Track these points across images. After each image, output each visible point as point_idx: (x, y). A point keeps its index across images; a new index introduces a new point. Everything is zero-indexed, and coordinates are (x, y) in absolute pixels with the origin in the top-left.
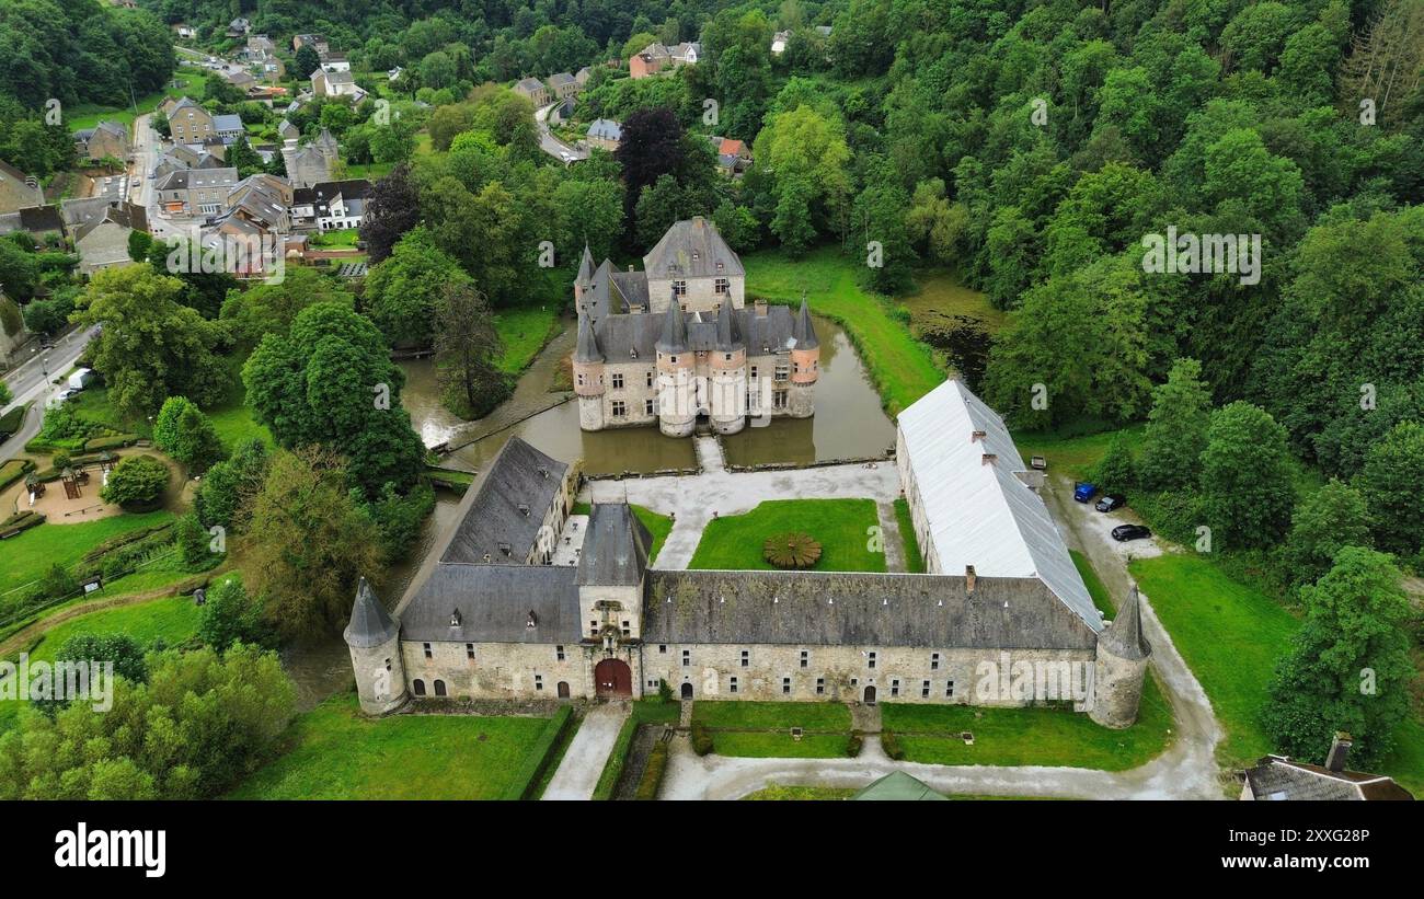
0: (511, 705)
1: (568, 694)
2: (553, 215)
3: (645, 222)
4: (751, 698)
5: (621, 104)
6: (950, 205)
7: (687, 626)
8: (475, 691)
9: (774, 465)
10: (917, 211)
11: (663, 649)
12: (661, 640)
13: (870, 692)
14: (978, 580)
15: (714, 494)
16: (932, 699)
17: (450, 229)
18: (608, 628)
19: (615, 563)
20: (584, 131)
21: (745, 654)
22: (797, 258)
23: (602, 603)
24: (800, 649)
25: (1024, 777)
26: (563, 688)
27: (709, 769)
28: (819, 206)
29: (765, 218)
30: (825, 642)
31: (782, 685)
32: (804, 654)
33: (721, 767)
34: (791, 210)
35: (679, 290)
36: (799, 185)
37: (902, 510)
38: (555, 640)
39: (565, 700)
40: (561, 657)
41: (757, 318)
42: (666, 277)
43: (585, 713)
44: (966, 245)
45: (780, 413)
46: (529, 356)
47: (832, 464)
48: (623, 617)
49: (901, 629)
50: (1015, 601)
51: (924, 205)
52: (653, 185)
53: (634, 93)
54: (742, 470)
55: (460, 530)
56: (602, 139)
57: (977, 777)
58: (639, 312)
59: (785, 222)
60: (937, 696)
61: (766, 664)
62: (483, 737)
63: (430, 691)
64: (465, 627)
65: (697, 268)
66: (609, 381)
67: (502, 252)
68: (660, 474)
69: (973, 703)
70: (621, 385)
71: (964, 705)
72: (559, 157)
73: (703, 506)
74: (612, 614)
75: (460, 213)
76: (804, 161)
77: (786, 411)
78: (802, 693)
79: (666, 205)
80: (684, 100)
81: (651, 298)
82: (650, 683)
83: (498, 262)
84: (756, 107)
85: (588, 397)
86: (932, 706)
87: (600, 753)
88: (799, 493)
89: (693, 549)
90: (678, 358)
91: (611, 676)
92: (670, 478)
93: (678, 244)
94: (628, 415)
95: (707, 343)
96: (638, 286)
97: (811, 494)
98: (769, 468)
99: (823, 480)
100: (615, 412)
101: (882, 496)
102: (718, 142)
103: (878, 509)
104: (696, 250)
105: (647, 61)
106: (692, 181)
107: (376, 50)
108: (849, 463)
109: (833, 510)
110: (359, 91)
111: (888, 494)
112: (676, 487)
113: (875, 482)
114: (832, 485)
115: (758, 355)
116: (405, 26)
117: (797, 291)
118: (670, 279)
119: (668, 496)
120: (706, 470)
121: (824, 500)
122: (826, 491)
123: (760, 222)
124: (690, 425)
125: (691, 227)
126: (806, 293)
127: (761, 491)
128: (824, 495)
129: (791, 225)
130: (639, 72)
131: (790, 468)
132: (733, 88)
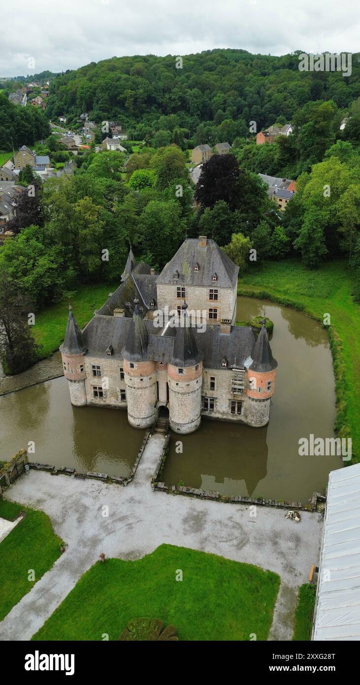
2: (134, 223)
9: (197, 491)
29: (293, 235)
34: (309, 233)
36: (318, 215)
41: (222, 334)
42: (170, 283)
45: (235, 419)
52: (212, 207)
53: (251, 153)
54: (164, 490)
59: (304, 241)
65: (196, 278)
66: (89, 370)
68: (91, 477)
70: (99, 374)
77: (241, 418)
81: (158, 298)
85: (72, 381)
88: (205, 540)
90: (135, 365)
92: (99, 483)
93: (185, 257)
94: (105, 398)
95: (164, 355)
96: (152, 286)
97: (216, 546)
98: (191, 495)
99: (238, 526)
100: (96, 394)
101: (292, 572)
102: (289, 184)
103: (279, 595)
104: (197, 264)
105: (266, 136)
106: (243, 207)
107: (141, 130)
108: (273, 506)
109: (229, 582)
110: (122, 149)
111: (299, 569)
112: (96, 498)
113: (291, 544)
114: (243, 536)
115: (216, 369)
116: (158, 118)
117: (302, 294)
118: (173, 284)
119: (81, 510)
120: (135, 480)
121: (226, 560)
122: (233, 545)
123: (289, 239)
124: (148, 419)
125: (197, 244)
126: (310, 296)
127: (170, 526)
128: (227, 552)
129: (309, 244)
130: (261, 141)
131: (212, 499)
132: (305, 149)
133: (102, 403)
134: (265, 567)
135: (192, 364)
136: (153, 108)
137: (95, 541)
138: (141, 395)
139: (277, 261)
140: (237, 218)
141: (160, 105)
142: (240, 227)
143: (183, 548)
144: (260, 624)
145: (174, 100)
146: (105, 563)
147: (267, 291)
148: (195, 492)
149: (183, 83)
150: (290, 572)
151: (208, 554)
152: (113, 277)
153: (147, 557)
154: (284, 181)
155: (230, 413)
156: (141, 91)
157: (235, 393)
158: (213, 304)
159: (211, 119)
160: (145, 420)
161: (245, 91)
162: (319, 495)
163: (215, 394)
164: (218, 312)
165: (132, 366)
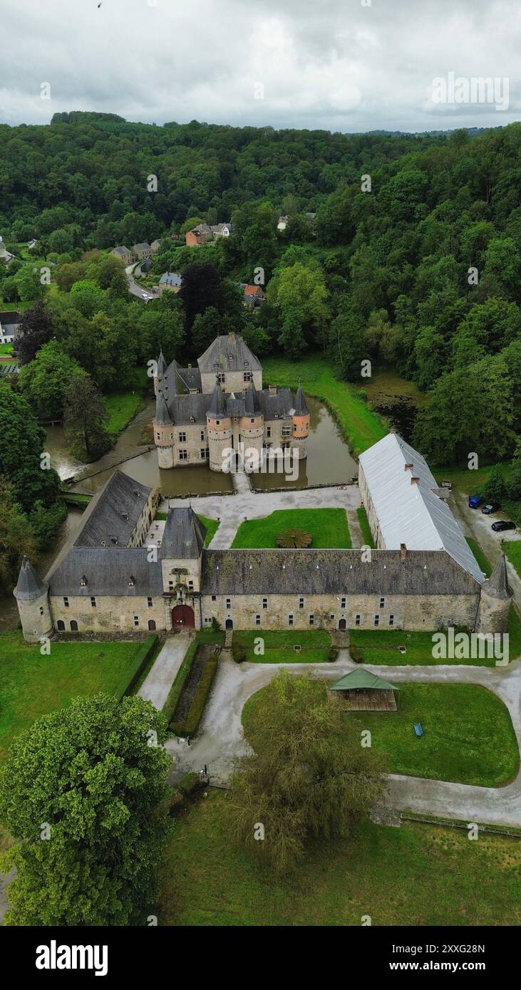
0: (119, 635)
1: (155, 628)
2: (138, 333)
3: (198, 337)
4: (269, 628)
5: (181, 263)
6: (391, 326)
7: (229, 583)
8: (96, 627)
9: (282, 488)
10: (371, 330)
11: (214, 598)
12: (213, 593)
13: (343, 623)
14: (408, 553)
15: (245, 506)
16: (380, 627)
17: (73, 342)
18: (180, 585)
19: (184, 545)
20: (157, 281)
21: (265, 600)
22: (295, 359)
23: (176, 570)
24: (299, 597)
25: (436, 672)
26: (152, 624)
27: (244, 671)
28: (308, 327)
29: (275, 335)
30: (314, 592)
31: (288, 619)
32: (302, 600)
33: (251, 670)
34: (291, 330)
35: (221, 379)
36: (295, 314)
37: (362, 514)
38: (146, 594)
39: (153, 631)
40: (150, 604)
41: (271, 396)
42: (212, 371)
43: (165, 639)
44: (403, 351)
46: (125, 423)
47: (318, 487)
48: (189, 578)
49: (360, 583)
50: (431, 565)
51: (375, 326)
52: (203, 314)
53: (189, 255)
54: (262, 492)
55: (85, 528)
56: (169, 286)
57: (408, 672)
58: (195, 393)
59: (287, 337)
60: (384, 625)
61: (278, 607)
62: (102, 655)
63: (68, 628)
64: (89, 587)
65: (231, 365)
66: (177, 437)
67: (106, 356)
68: (210, 495)
69: (405, 629)
70: (185, 440)
71: (400, 630)
72: (141, 297)
73: (237, 514)
74: (182, 577)
75: (79, 332)
76: (299, 298)
78: (301, 624)
79: (212, 326)
80: (221, 260)
81: (203, 385)
82: (206, 620)
83: (104, 363)
84: (268, 265)
85: (163, 447)
86: (381, 631)
87: (176, 662)
88: (297, 505)
89: (232, 540)
90: (221, 421)
91: (182, 616)
92: (218, 496)
93: (220, 350)
94: (189, 458)
96: (194, 377)
97: (305, 506)
98: (279, 491)
99: (313, 497)
100: (181, 456)
102: (244, 288)
103: (347, 514)
104: (231, 354)
105: (197, 235)
106: (228, 311)
107: (20, 229)
108: (329, 487)
109: (319, 515)
111: (353, 505)
112: (221, 502)
113: (346, 498)
114: (318, 500)
115: (272, 420)
116: (38, 213)
117: (295, 381)
118: (215, 372)
119: (216, 508)
120: (239, 492)
121: (313, 509)
122: (315, 504)
125: (228, 339)
126: (302, 382)
127: (274, 504)
128: (313, 506)
129: (291, 339)
130: (192, 241)
131: (292, 490)
132: (253, 252)
133: (186, 463)
134: (336, 507)
135: (260, 415)
136: (24, 198)
141: (33, 195)
143: (287, 510)
144: (342, 524)
145: (52, 187)
146: (248, 522)
149: (59, 166)
150: (349, 506)
151: (302, 509)
153: (270, 516)
157: (285, 435)
161: (142, 175)
162: (354, 478)
163: (270, 440)
165: (218, 423)
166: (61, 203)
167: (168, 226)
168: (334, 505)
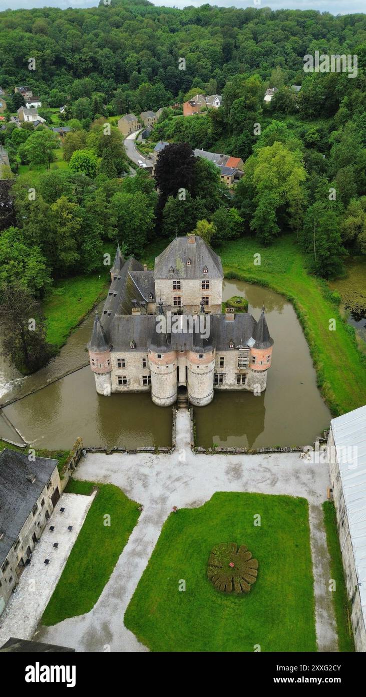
2: (106, 217)
3: (169, 220)
5: (175, 132)
9: (229, 449)
10: (350, 220)
15: (178, 479)
20: (153, 148)
22: (266, 244)
28: (283, 211)
29: (248, 217)
34: (264, 215)
35: (177, 287)
36: (270, 199)
37: (331, 515)
41: (227, 321)
42: (167, 278)
45: (240, 388)
46: (80, 318)
51: (355, 216)
52: (175, 195)
53: (182, 125)
54: (204, 452)
58: (139, 314)
59: (259, 222)
65: (189, 272)
66: (114, 363)
67: (70, 242)
68: (141, 451)
70: (124, 366)
72: (137, 164)
73: (168, 494)
76: (276, 181)
77: (246, 387)
79: (182, 210)
80: (210, 131)
81: (156, 291)
84: (251, 137)
85: (99, 374)
88: (245, 483)
89: (150, 550)
90: (162, 355)
92: (149, 455)
93: (177, 254)
94: (129, 385)
95: (185, 344)
96: (148, 281)
97: (255, 487)
98: (225, 453)
99: (267, 470)
100: (120, 382)
101: (314, 495)
102: (226, 159)
103: (310, 512)
104: (189, 259)
105: (193, 106)
106: (201, 193)
107: (55, 96)
108: (289, 451)
109: (272, 509)
110: (43, 120)
111: (319, 492)
112: (151, 467)
113: (309, 476)
114: (273, 476)
115: (225, 350)
116: (71, 82)
117: (264, 271)
118: (170, 279)
119: (143, 478)
120: (177, 448)
121: (266, 495)
122: (268, 484)
123: (243, 220)
124: (172, 398)
125: (186, 241)
126: (270, 273)
127: (217, 478)
128: (266, 489)
129: (264, 225)
130: (188, 112)
131: (242, 453)
132: (238, 125)
133: (126, 389)
134: (295, 495)
135: (209, 350)
136: (63, 70)
137: (163, 499)
138: (166, 379)
139: (234, 240)
140: (199, 205)
141: (70, 67)
142: (202, 213)
143: (232, 492)
144: (302, 533)
145: (85, 61)
146: (177, 514)
147: (234, 271)
148: (229, 450)
150: (313, 495)
151: (252, 494)
152: (92, 270)
153: (207, 503)
154: (222, 156)
155: (236, 384)
156: (49, 51)
157: (241, 368)
158: (206, 293)
159: (127, 81)
160: (169, 399)
161: (158, 50)
162: (320, 438)
163: (224, 370)
164: (209, 300)
165: (159, 356)
166: (92, 74)
167: (176, 95)
168: (293, 490)
